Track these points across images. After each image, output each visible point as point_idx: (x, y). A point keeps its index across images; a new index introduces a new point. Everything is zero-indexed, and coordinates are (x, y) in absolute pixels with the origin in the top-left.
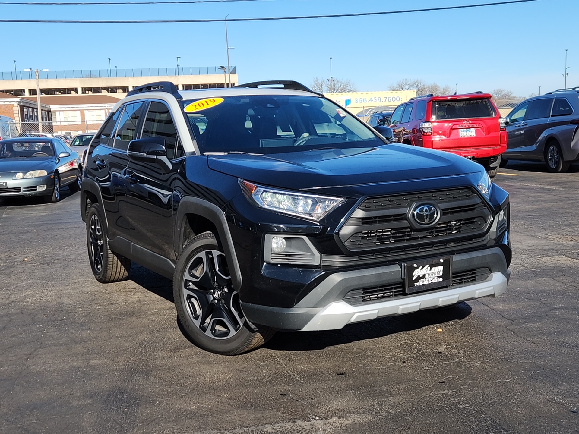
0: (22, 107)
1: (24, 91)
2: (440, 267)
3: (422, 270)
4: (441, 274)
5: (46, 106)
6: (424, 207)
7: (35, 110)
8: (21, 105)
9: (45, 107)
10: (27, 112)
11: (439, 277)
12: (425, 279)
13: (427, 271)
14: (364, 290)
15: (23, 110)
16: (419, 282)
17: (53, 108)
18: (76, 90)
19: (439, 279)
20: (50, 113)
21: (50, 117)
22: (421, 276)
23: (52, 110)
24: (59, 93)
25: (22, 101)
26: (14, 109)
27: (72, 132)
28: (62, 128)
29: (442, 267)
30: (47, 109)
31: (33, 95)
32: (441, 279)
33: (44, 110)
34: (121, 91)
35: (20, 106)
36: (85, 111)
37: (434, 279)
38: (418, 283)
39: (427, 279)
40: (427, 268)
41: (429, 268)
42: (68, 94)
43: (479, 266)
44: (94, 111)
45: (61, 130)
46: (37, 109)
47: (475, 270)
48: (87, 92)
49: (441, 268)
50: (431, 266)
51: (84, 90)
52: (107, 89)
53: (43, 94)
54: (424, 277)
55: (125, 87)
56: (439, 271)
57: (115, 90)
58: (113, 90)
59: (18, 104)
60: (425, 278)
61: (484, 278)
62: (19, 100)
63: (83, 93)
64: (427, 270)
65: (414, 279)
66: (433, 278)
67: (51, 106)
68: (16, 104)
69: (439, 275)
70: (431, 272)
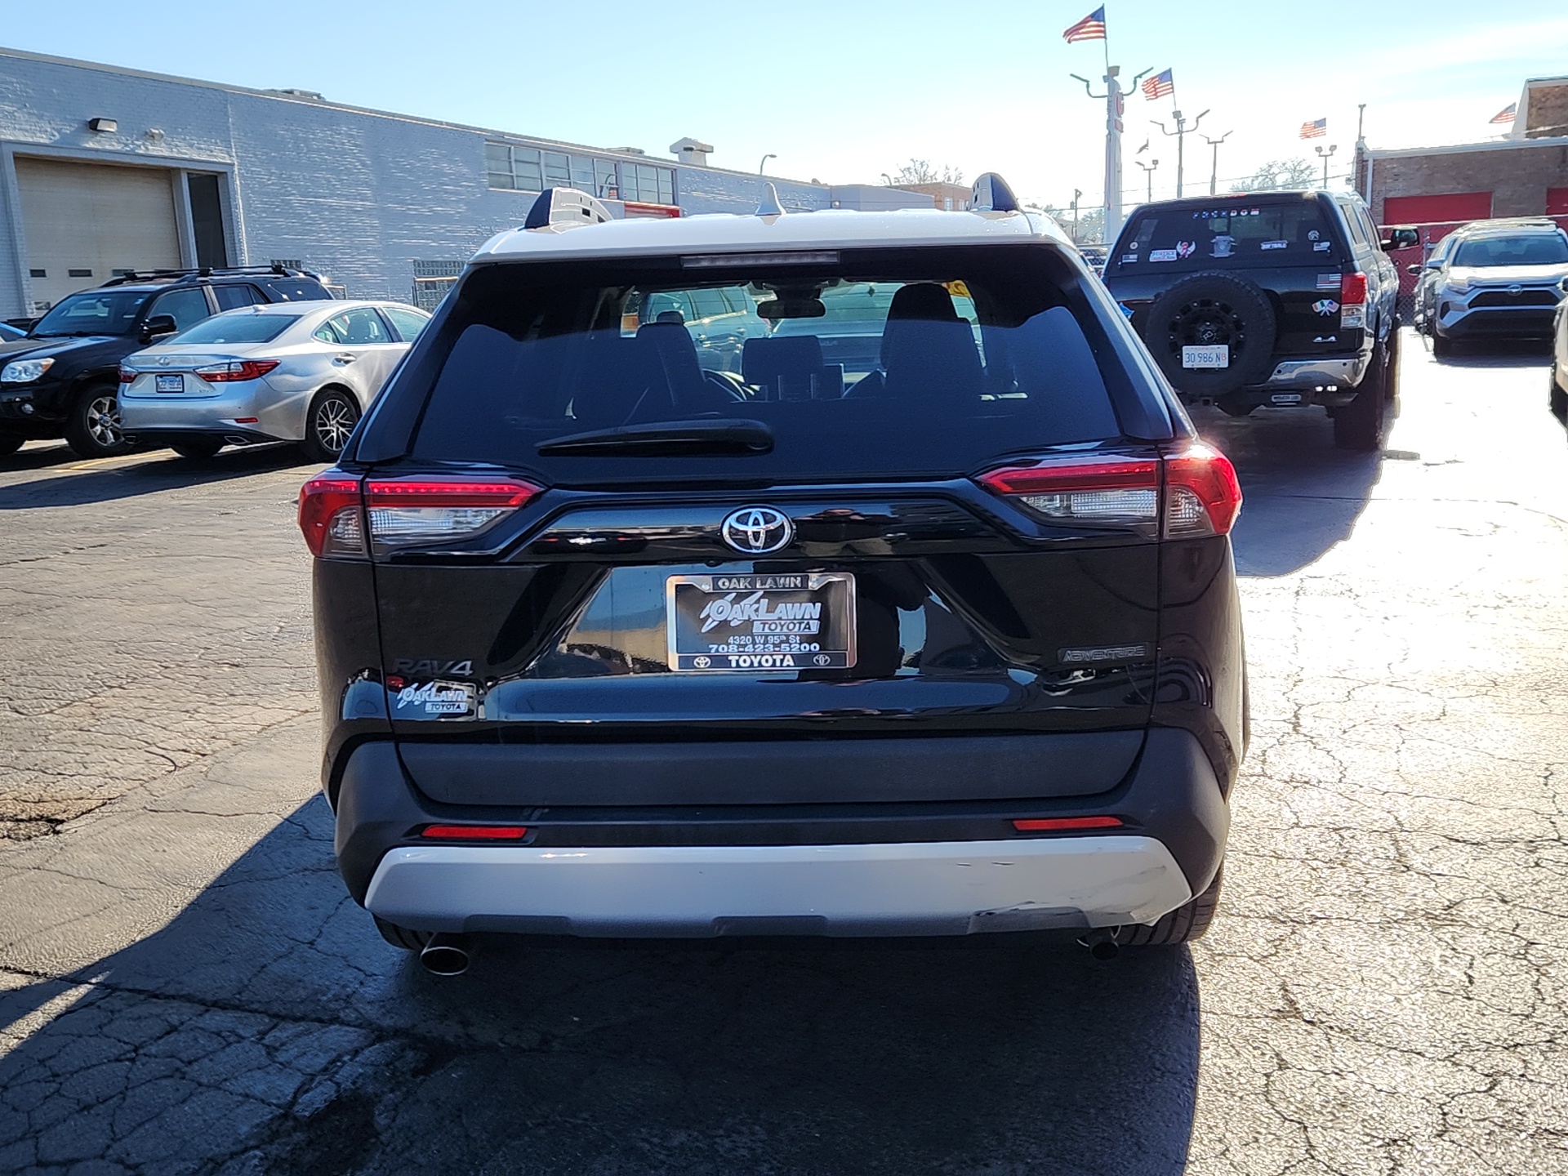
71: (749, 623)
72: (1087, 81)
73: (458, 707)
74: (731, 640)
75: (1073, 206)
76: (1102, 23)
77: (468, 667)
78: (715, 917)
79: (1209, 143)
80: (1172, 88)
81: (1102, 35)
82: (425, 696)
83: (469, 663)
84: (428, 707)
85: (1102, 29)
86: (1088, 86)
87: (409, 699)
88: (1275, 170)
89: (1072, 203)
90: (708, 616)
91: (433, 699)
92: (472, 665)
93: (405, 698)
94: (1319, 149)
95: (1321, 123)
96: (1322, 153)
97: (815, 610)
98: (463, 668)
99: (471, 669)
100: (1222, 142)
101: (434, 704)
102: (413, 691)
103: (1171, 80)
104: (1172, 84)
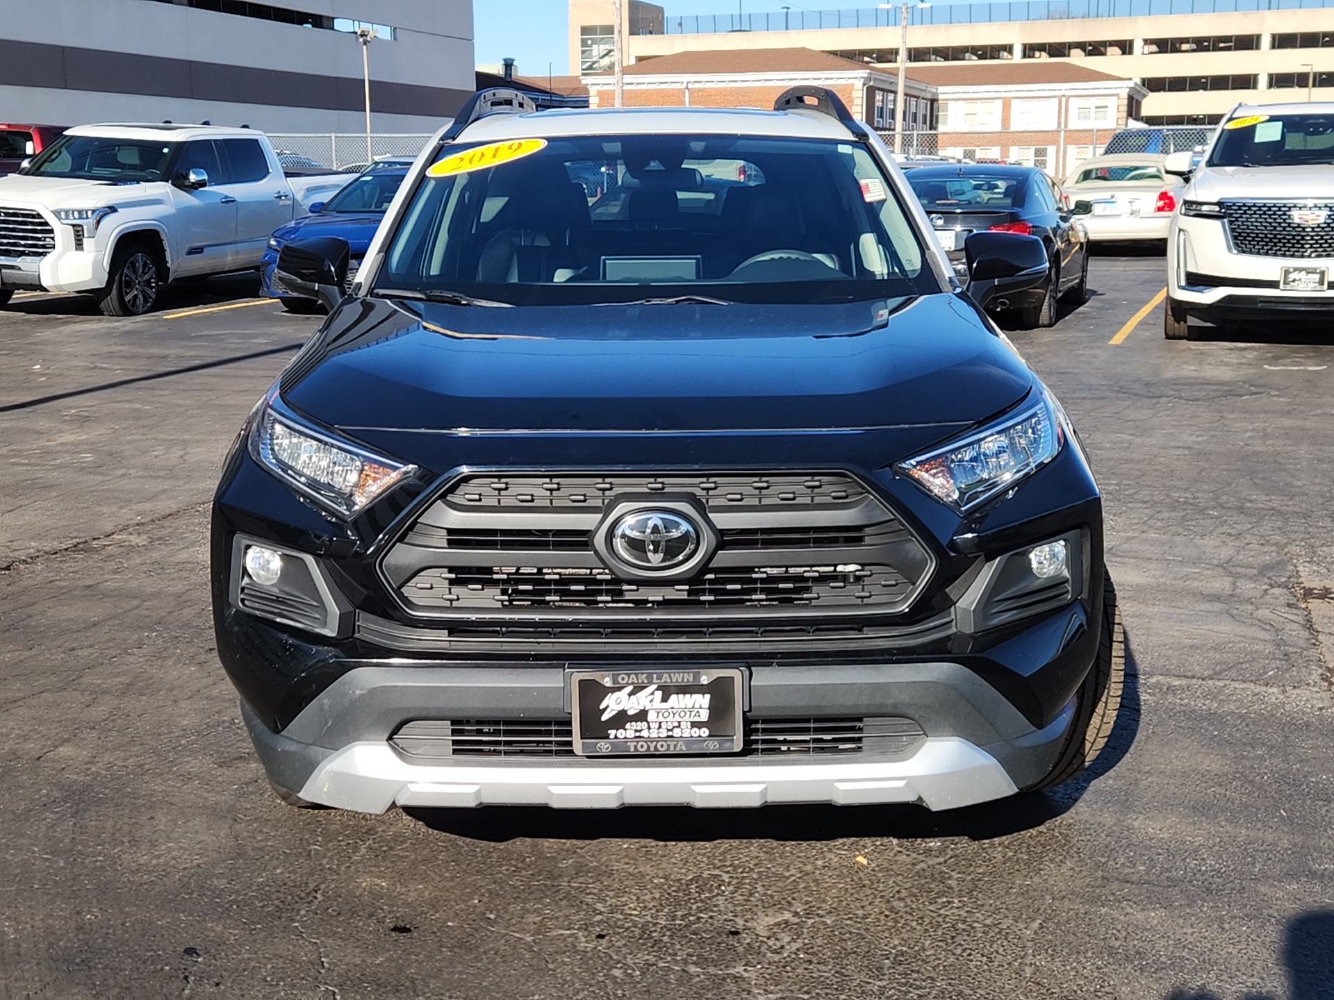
0: (871, 93)
1: (896, 52)
2: (701, 695)
3: (632, 697)
4: (704, 716)
5: (929, 89)
6: (649, 519)
7: (891, 96)
8: (871, 87)
9: (925, 91)
10: (883, 101)
11: (694, 725)
12: (645, 723)
13: (652, 701)
14: (453, 723)
15: (874, 97)
16: (625, 730)
17: (944, 92)
18: (1009, 49)
19: (695, 729)
20: (935, 105)
21: (935, 113)
22: (630, 713)
23: (941, 97)
24: (974, 58)
25: (873, 76)
26: (855, 94)
27: (977, 149)
28: (957, 138)
29: (708, 696)
30: (929, 96)
31: (915, 61)
32: (705, 732)
33: (923, 98)
34: (1117, 50)
35: (867, 88)
36: (1013, 101)
37: (679, 726)
38: (621, 731)
39: (654, 726)
40: (652, 694)
41: (659, 694)
42: (992, 58)
43: (872, 710)
44: (1035, 100)
45: (955, 145)
46: (895, 93)
47: (860, 719)
48: (1037, 54)
49: (704, 700)
50: (667, 692)
51: (1029, 50)
52: (1081, 46)
53: (938, 58)
54: (642, 716)
55: (1125, 41)
56: (697, 706)
57: (1102, 49)
58: (1096, 49)
59: (864, 85)
60: (646, 721)
61: (894, 750)
62: (866, 75)
63: (1024, 56)
64: (651, 697)
65: (605, 717)
66: (677, 724)
67: (941, 89)
68: (859, 84)
69: (697, 719)
70: (664, 705)
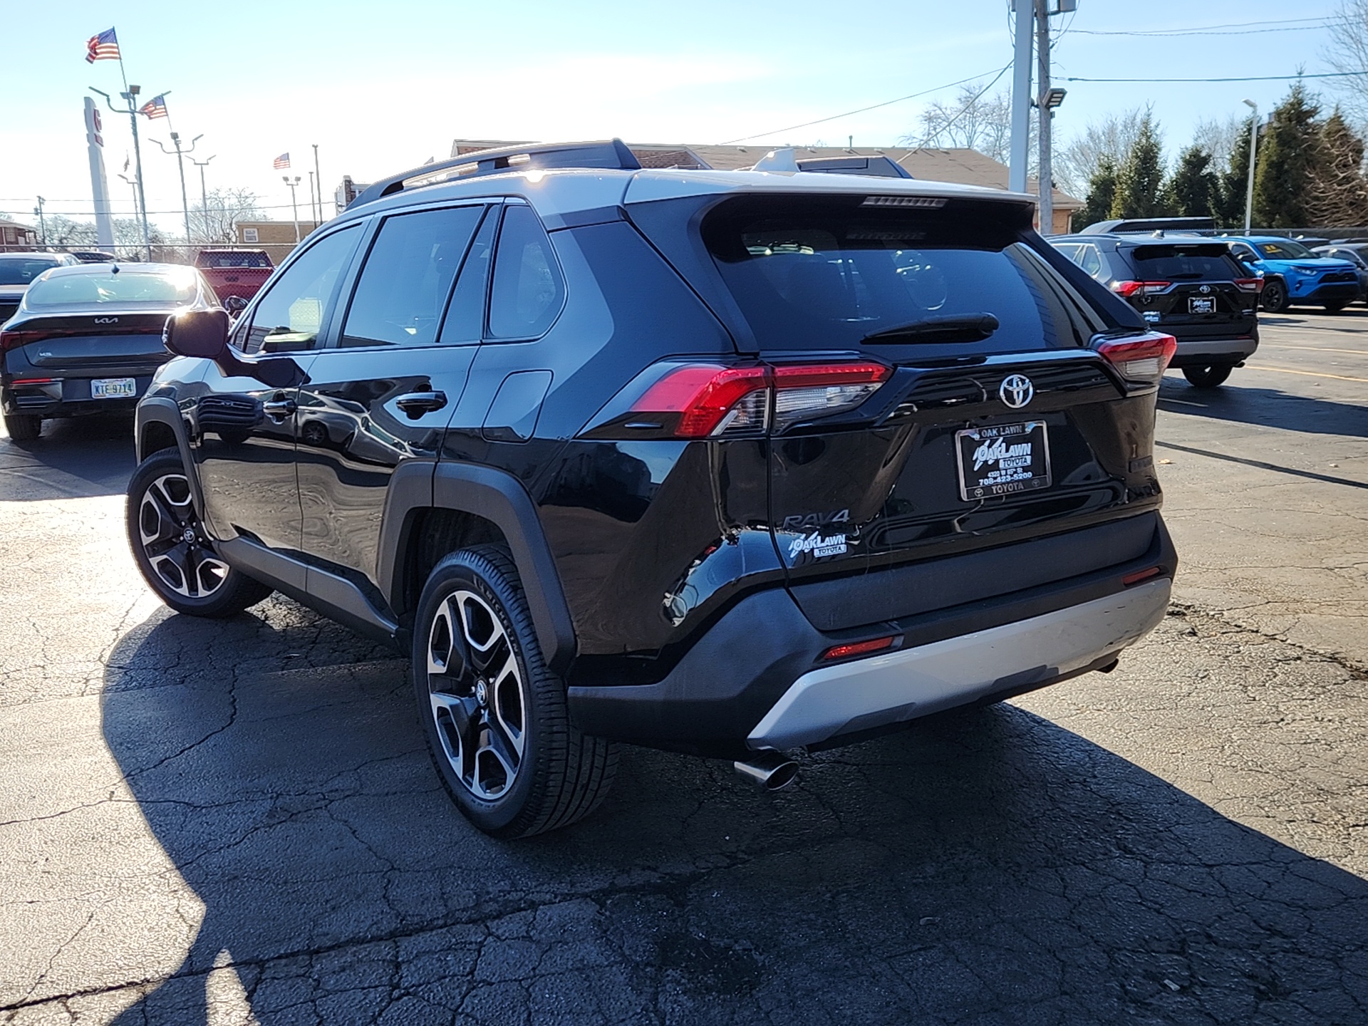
71: (997, 461)
72: (108, 96)
73: (840, 548)
74: (989, 475)
75: (37, 212)
76: (115, 45)
77: (846, 515)
78: (995, 679)
79: (195, 164)
80: (166, 112)
81: (118, 56)
82: (813, 544)
83: (847, 511)
84: (816, 553)
85: (116, 50)
86: (108, 100)
87: (799, 549)
88: (222, 195)
89: (36, 209)
90: (977, 459)
91: (819, 544)
92: (849, 513)
93: (795, 548)
94: (286, 179)
95: (286, 157)
96: (289, 183)
97: (1026, 448)
98: (842, 516)
99: (849, 516)
100: (207, 164)
101: (820, 549)
102: (802, 542)
103: (164, 104)
104: (165, 108)
